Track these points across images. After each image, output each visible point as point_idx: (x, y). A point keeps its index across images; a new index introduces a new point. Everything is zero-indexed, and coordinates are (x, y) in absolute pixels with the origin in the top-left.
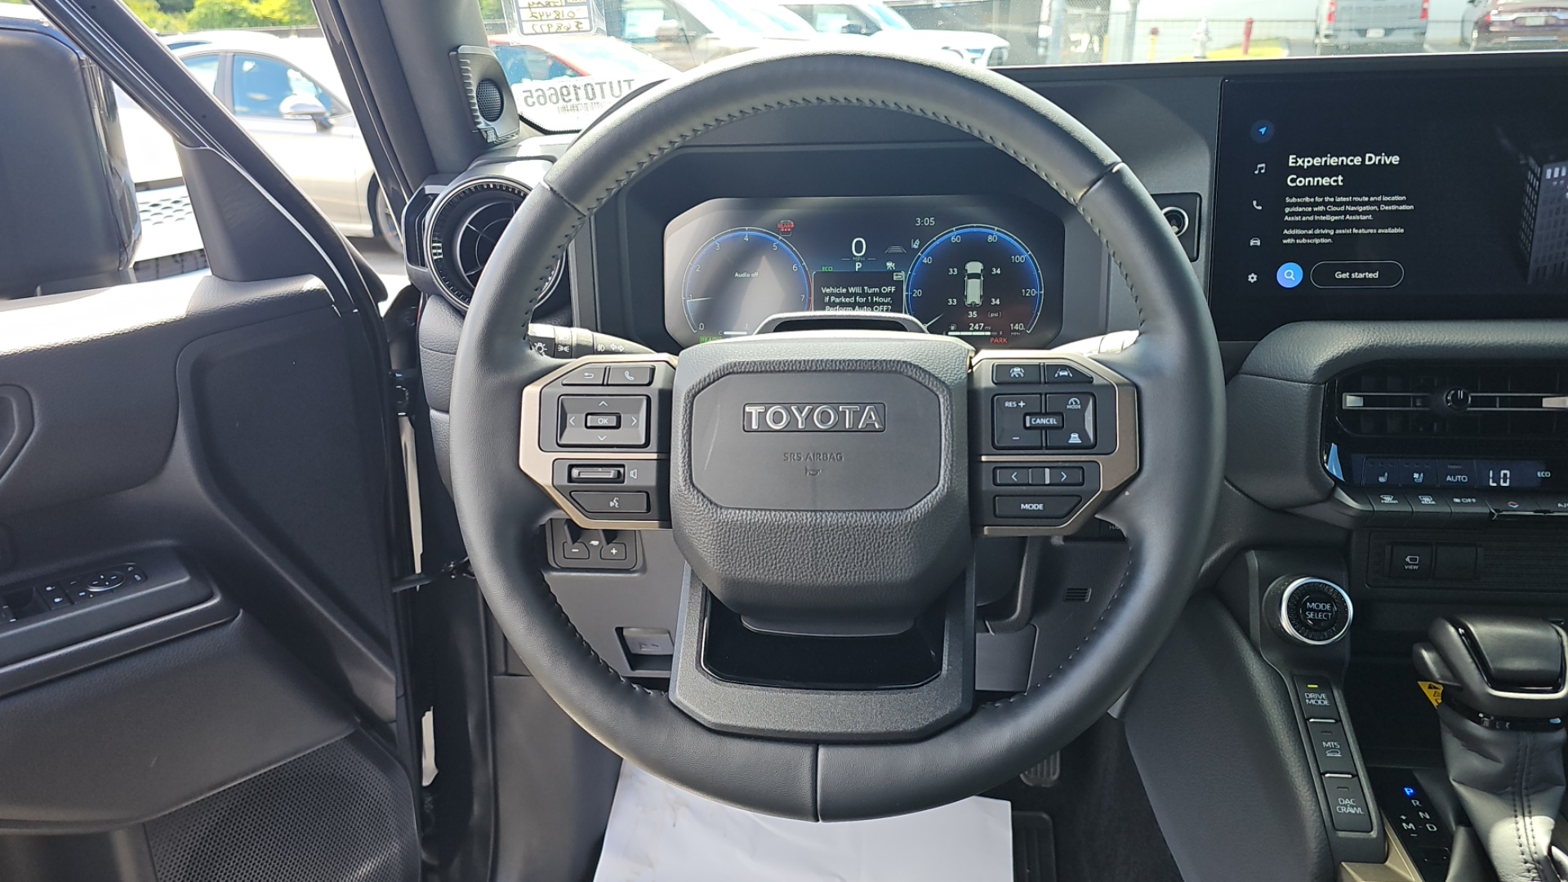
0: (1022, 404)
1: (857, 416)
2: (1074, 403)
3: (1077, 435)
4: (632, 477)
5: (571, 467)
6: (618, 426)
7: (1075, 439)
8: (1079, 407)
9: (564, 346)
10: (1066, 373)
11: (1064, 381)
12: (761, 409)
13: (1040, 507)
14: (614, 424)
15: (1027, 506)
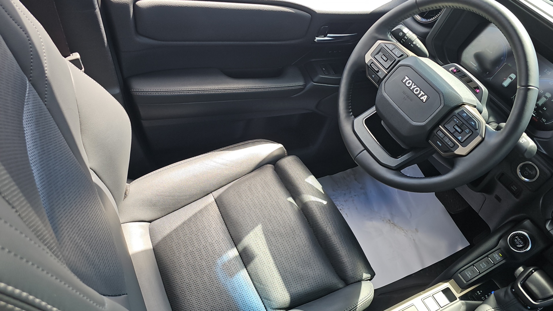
0: (457, 122)
1: (422, 96)
2: (467, 131)
3: (461, 138)
4: (379, 74)
5: (372, 63)
6: (386, 61)
7: (460, 138)
8: (468, 132)
9: (407, 37)
10: (473, 123)
11: (471, 125)
12: (408, 79)
13: (441, 145)
14: (385, 60)
15: (438, 143)
